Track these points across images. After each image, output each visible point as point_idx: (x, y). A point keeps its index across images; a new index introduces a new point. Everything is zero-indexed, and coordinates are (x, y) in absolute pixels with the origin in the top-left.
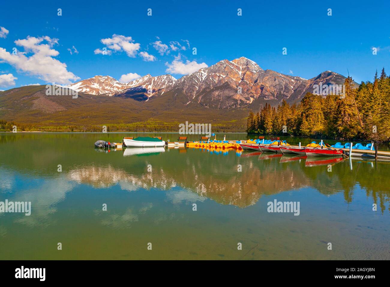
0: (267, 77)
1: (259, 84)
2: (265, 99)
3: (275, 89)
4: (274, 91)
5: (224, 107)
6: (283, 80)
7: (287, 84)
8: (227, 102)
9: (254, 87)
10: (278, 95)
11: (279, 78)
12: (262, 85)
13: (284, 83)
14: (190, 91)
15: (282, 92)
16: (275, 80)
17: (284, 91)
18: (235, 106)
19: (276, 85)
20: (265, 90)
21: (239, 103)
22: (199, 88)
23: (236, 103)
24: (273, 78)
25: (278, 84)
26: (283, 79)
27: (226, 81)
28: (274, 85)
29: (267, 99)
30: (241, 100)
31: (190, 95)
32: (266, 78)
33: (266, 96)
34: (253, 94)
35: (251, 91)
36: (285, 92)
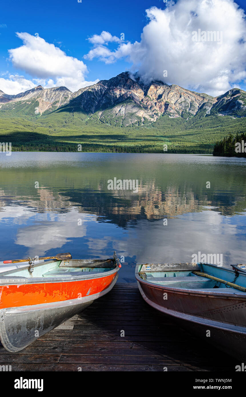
0: (173, 93)
1: (164, 100)
2: (170, 117)
3: (181, 107)
4: (179, 108)
5: (127, 125)
6: (189, 97)
7: (193, 102)
8: (130, 120)
9: (158, 104)
10: (183, 113)
11: (184, 95)
12: (166, 102)
13: (190, 100)
14: (89, 107)
15: (188, 110)
16: (181, 97)
17: (190, 109)
18: (138, 124)
19: (181, 103)
20: (171, 108)
21: (142, 121)
22: (98, 103)
23: (139, 120)
24: (179, 95)
25: (183, 102)
26: (189, 95)
27: (129, 96)
28: (180, 102)
29: (172, 117)
30: (144, 118)
31: (89, 110)
32: (171, 94)
33: (171, 114)
34: (157, 111)
35: (155, 108)
36: (190, 111)
